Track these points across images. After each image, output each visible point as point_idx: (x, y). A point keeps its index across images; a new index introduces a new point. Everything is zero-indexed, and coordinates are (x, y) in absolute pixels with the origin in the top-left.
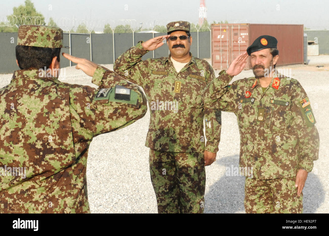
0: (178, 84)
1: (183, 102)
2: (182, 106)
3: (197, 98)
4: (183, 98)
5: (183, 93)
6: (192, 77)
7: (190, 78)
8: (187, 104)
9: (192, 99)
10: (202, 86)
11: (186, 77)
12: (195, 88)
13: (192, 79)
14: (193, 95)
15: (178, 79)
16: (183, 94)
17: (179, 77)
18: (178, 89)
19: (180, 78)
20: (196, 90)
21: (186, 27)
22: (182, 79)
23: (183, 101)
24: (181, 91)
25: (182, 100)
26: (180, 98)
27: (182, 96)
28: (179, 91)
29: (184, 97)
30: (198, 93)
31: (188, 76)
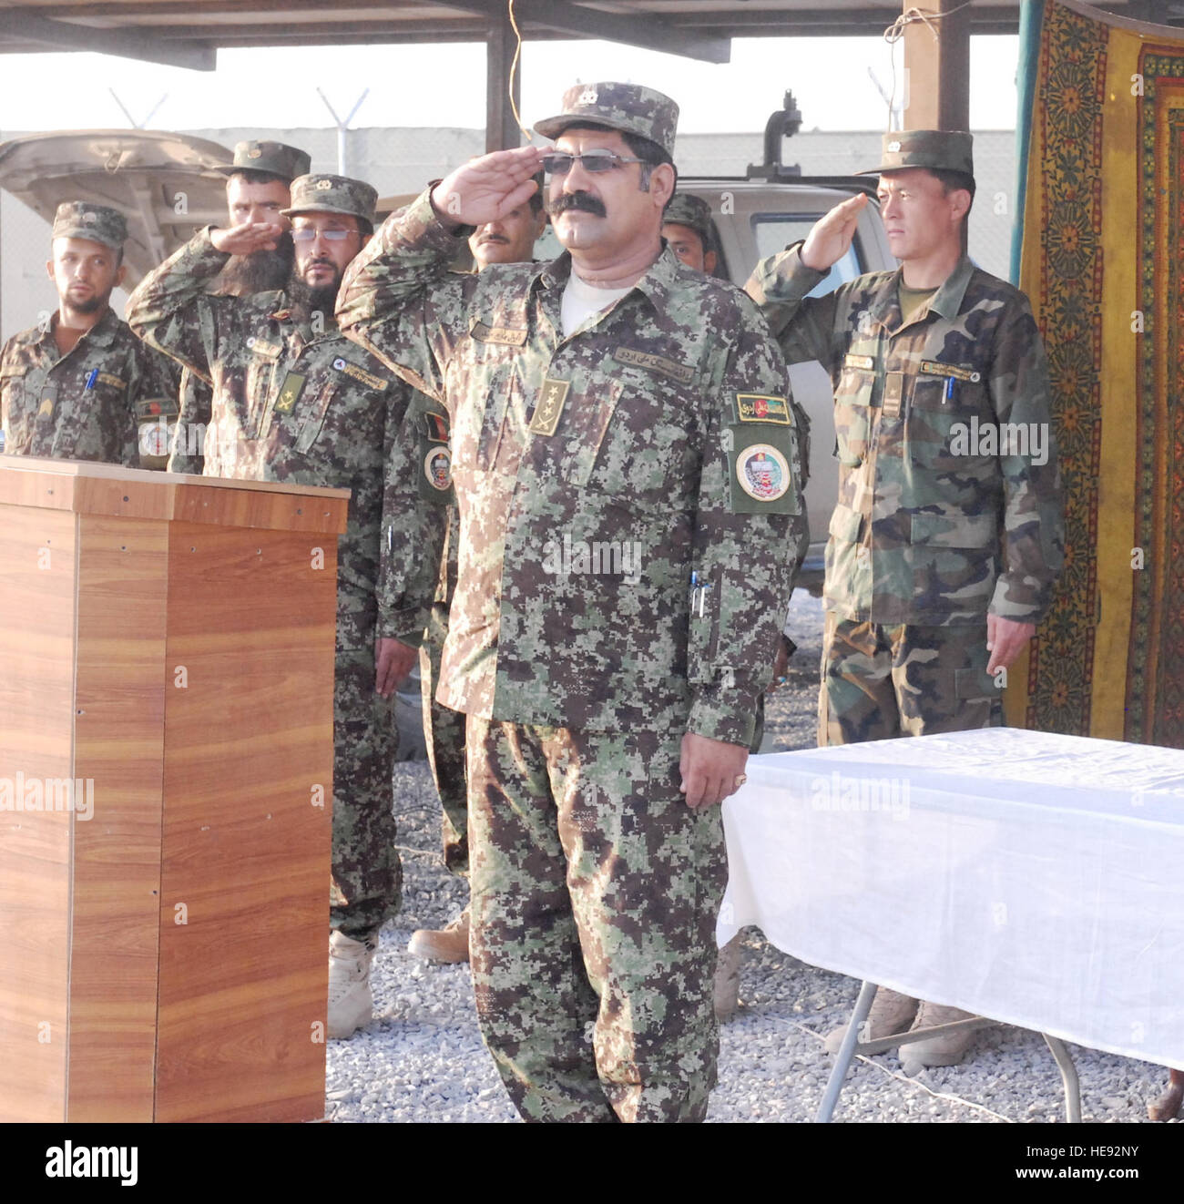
0: (554, 391)
1: (560, 481)
2: (555, 499)
3: (631, 462)
4: (566, 462)
5: (567, 434)
6: (624, 360)
7: (614, 367)
8: (582, 493)
9: (606, 465)
10: (667, 407)
11: (597, 358)
12: (627, 415)
13: (626, 370)
14: (610, 448)
15: (559, 367)
16: (571, 439)
17: (564, 357)
18: (550, 416)
19: (570, 362)
20: (627, 424)
21: (631, 112)
22: (579, 367)
23: (564, 474)
24: (561, 426)
25: (559, 469)
26: (550, 461)
27: (562, 451)
28: (550, 424)
29: (570, 455)
30: (639, 438)
31: (607, 356)
